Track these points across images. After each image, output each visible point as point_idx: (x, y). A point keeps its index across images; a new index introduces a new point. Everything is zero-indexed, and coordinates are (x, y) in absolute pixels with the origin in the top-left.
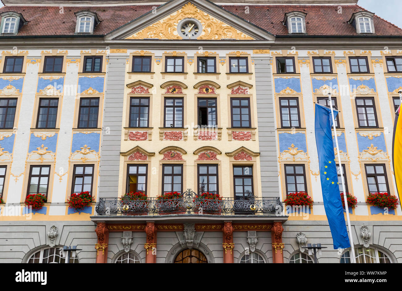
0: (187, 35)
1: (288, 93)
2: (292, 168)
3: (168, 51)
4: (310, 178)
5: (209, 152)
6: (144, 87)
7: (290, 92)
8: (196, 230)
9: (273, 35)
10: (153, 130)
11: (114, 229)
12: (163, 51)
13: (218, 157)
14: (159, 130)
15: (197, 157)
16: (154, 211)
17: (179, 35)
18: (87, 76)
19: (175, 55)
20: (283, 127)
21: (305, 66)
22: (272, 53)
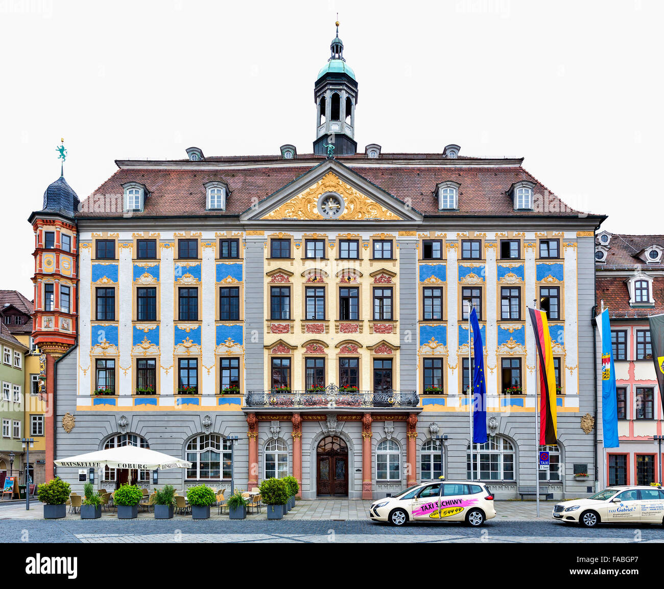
0: (327, 213)
1: (433, 282)
2: (431, 361)
3: (308, 233)
4: (447, 372)
5: (350, 345)
6: (284, 275)
7: (434, 280)
8: (338, 420)
9: (421, 214)
10: (294, 323)
11: (263, 419)
12: (303, 233)
13: (359, 350)
14: (301, 322)
15: (338, 350)
16: (299, 403)
17: (319, 214)
18: (225, 263)
19: (315, 237)
20: (425, 320)
21: (452, 250)
22: (419, 235)
